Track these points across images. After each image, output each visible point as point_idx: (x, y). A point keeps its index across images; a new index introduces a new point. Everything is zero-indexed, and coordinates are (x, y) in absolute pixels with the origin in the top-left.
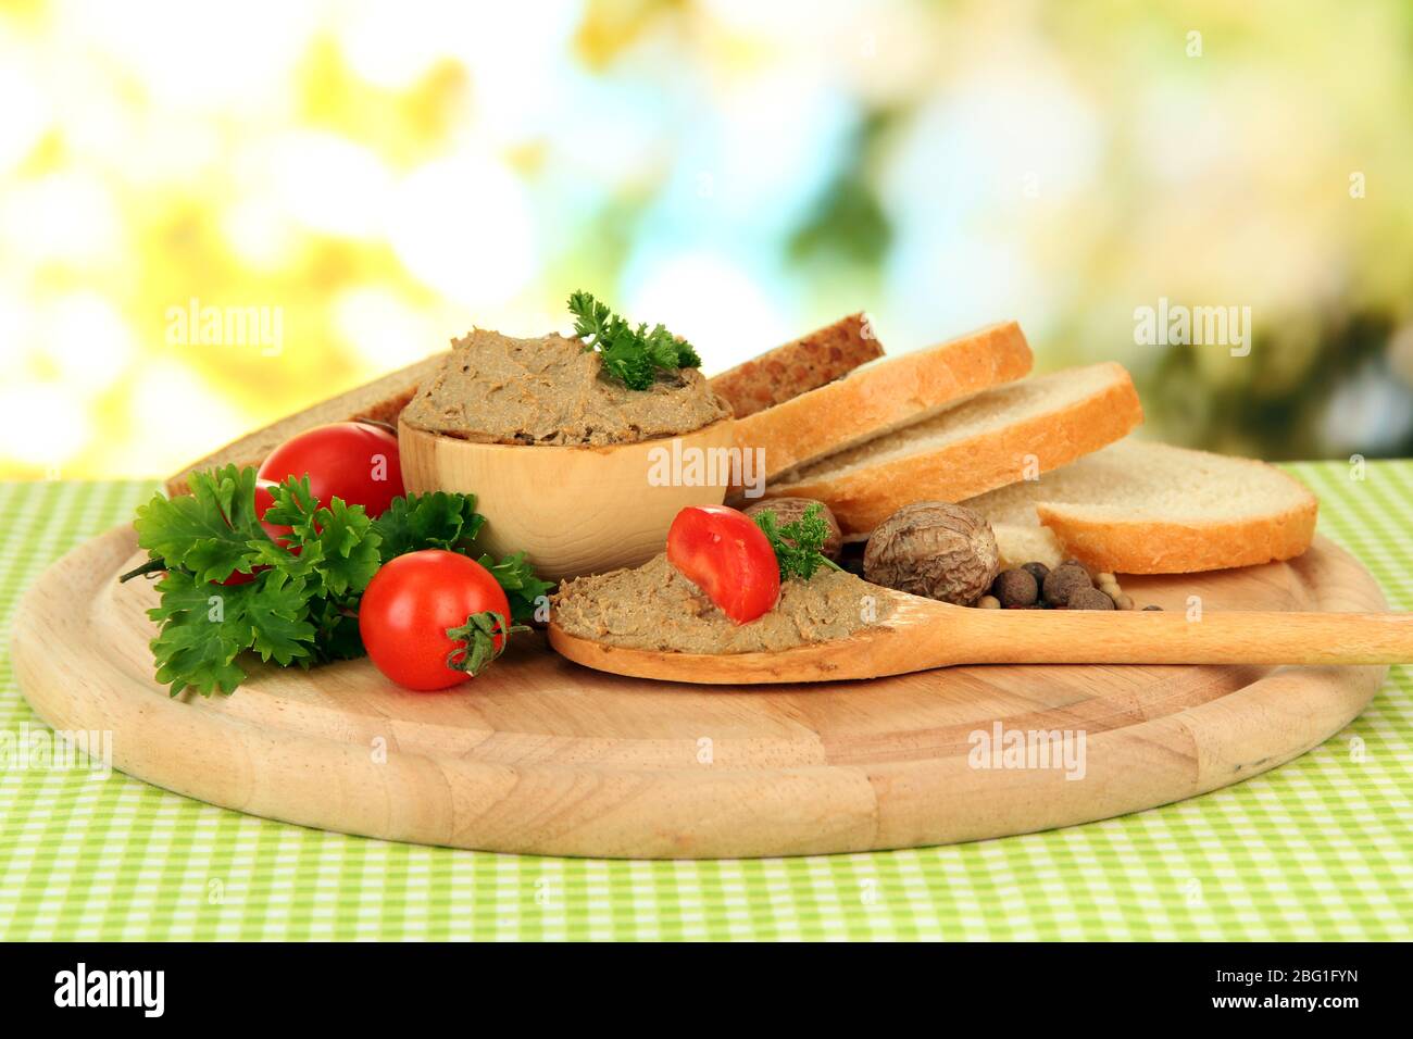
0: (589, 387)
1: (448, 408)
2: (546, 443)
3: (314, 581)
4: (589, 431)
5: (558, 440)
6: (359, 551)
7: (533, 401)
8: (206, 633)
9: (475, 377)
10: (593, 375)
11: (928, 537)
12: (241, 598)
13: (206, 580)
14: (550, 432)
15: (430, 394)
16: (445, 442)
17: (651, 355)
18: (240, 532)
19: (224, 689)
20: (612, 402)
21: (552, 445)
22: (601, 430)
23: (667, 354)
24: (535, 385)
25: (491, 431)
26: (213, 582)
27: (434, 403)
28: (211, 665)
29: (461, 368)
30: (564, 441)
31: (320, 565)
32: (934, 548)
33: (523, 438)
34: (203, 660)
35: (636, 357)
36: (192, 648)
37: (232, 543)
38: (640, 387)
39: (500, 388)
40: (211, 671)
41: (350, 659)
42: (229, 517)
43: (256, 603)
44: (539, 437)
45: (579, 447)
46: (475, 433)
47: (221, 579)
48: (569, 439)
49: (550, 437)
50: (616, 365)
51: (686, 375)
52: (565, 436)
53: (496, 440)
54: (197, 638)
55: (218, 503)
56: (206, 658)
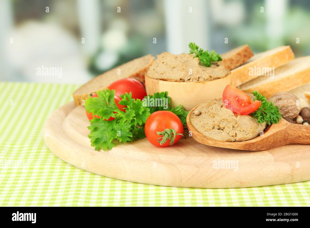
0: (198, 67)
1: (160, 73)
2: (188, 81)
3: (133, 121)
4: (199, 78)
5: (191, 80)
6: (144, 112)
7: (184, 70)
8: (104, 134)
9: (166, 65)
10: (198, 63)
11: (286, 101)
12: (112, 124)
13: (103, 119)
14: (189, 78)
15: (154, 70)
16: (161, 82)
17: (211, 58)
18: (110, 106)
19: (109, 148)
20: (204, 70)
21: (190, 82)
22: (202, 77)
23: (216, 58)
24: (184, 66)
25: (173, 78)
26: (105, 120)
27: (156, 72)
28: (105, 142)
29: (162, 62)
30: (193, 81)
31: (134, 117)
32: (287, 104)
33: (182, 80)
34: (103, 141)
35: (208, 59)
36: (100, 138)
37: (109, 109)
38: (209, 66)
39: (174, 67)
40: (105, 144)
41: (142, 139)
42: (108, 102)
43: (116, 126)
44: (186, 80)
45: (197, 82)
46: (170, 79)
47: (107, 119)
48: (194, 80)
49: (189, 80)
50: (203, 61)
51: (219, 63)
52: (193, 79)
53: (175, 81)
54: (101, 135)
55: (105, 99)
56: (104, 140)
